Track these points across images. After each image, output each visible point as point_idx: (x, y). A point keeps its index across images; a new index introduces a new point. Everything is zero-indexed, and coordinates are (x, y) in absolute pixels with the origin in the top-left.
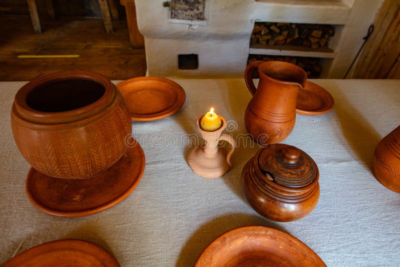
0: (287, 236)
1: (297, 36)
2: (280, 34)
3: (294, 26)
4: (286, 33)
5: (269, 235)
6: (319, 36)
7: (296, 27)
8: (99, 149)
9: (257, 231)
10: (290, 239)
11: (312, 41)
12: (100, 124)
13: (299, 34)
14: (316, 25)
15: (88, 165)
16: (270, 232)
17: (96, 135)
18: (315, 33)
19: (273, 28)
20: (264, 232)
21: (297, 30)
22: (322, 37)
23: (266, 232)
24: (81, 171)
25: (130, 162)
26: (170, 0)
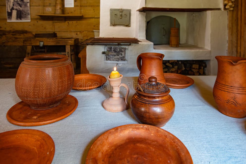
0: (156, 128)
1: (184, 69)
2: (173, 67)
3: (180, 63)
4: (176, 67)
5: (145, 128)
6: (198, 68)
7: (182, 63)
8: (56, 82)
9: (138, 126)
10: (157, 129)
11: (194, 71)
12: (60, 68)
13: (185, 68)
14: (193, 61)
15: (48, 90)
16: (145, 126)
17: (57, 73)
18: (194, 66)
19: (168, 64)
20: (142, 126)
21: (183, 65)
22: (200, 68)
23: (143, 126)
24: (44, 94)
25: (69, 105)
26: (106, 51)
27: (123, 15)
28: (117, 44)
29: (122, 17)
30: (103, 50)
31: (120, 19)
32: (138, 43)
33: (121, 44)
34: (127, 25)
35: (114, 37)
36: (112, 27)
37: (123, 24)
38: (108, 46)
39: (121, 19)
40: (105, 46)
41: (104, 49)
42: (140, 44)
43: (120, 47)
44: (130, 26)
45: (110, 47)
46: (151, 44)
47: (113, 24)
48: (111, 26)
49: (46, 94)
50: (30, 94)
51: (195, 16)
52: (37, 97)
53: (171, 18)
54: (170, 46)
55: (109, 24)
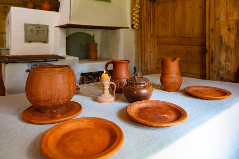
19: (90, 76)
26: (30, 68)
27: (40, 31)
28: (43, 60)
29: (39, 32)
30: (27, 68)
31: (36, 35)
32: (65, 59)
33: (48, 60)
34: (44, 41)
35: (30, 54)
36: (27, 44)
37: (40, 40)
38: (32, 63)
39: (38, 35)
40: (29, 63)
41: (28, 66)
42: (67, 59)
43: (46, 63)
44: (47, 43)
45: (35, 64)
46: (76, 59)
47: (29, 40)
48: (25, 42)
49: (67, 95)
50: (56, 96)
51: (109, 33)
52: (61, 98)
53: (87, 34)
54: (90, 60)
55: (24, 40)
